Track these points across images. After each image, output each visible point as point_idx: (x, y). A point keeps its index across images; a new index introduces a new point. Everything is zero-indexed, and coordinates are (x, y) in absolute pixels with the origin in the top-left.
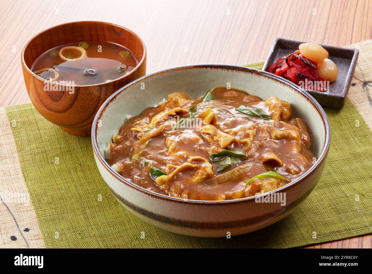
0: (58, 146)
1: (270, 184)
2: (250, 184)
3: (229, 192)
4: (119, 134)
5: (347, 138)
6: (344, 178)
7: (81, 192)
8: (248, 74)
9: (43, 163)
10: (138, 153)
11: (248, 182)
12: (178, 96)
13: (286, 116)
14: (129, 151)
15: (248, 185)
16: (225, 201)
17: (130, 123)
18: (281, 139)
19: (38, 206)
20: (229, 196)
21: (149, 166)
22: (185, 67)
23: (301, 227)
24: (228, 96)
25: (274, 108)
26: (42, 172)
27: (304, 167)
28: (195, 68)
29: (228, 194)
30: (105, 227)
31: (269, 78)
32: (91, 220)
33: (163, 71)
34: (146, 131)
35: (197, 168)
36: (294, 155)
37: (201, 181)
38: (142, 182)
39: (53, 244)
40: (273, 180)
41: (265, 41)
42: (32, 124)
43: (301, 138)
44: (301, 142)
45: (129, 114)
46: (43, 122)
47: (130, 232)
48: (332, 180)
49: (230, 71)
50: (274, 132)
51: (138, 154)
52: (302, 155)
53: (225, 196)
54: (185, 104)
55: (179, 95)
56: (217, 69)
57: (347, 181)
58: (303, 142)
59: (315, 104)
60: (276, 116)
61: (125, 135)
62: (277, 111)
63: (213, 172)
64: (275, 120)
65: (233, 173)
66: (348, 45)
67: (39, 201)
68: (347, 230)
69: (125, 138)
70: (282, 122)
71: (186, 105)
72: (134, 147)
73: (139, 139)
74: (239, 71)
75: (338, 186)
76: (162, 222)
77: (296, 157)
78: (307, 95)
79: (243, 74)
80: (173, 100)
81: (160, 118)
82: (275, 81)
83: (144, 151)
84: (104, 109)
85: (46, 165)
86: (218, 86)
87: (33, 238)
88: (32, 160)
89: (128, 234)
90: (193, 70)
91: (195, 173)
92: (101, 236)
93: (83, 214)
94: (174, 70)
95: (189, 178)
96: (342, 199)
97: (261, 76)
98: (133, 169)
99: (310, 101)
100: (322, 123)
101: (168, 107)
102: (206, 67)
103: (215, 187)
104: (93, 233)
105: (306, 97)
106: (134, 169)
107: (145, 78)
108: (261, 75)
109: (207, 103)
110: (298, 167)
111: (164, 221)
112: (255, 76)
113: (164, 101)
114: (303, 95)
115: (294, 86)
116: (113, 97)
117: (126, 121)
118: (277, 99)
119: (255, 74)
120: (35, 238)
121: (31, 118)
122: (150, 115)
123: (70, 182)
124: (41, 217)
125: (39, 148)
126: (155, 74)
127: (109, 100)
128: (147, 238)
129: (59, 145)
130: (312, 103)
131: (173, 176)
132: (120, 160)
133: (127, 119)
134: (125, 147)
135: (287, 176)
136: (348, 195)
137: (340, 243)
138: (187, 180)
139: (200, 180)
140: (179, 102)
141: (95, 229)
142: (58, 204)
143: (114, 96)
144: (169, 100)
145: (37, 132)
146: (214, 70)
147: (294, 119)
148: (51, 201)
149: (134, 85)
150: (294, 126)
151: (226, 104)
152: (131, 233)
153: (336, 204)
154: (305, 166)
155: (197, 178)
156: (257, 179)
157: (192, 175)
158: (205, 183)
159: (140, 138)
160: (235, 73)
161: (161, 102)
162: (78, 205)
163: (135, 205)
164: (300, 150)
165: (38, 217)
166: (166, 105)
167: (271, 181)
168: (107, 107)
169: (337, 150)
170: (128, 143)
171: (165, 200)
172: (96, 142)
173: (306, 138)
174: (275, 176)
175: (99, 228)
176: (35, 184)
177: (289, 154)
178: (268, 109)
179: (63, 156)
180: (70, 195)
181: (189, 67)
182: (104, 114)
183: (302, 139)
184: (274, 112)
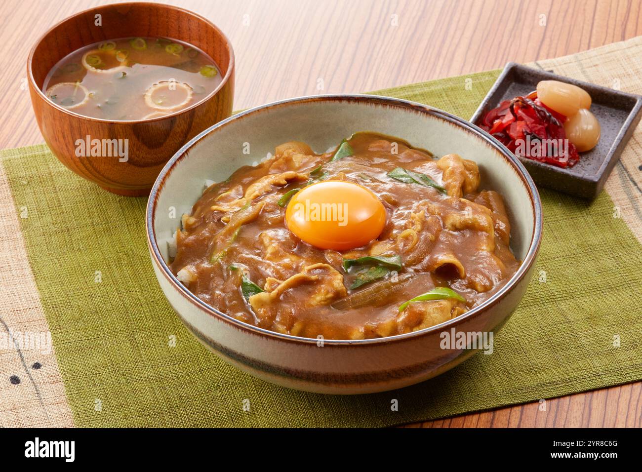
0: (89, 221)
1: (440, 311)
2: (406, 311)
3: (372, 323)
4: (192, 215)
5: (574, 218)
6: (566, 289)
7: (128, 302)
8: (410, 112)
9: (63, 250)
10: (222, 250)
11: (402, 307)
12: (293, 149)
13: (471, 186)
14: (207, 246)
15: (403, 312)
16: (362, 342)
17: (210, 195)
18: (461, 230)
19: (56, 324)
20: (371, 329)
21: (239, 275)
22: (305, 99)
23: (490, 375)
24: (375, 150)
25: (452, 175)
26: (64, 266)
27: (499, 278)
28: (322, 100)
29: (369, 326)
30: (167, 364)
31: (444, 121)
32: (143, 352)
33: (268, 106)
34: (236, 212)
35: (318, 282)
36: (483, 258)
37: (326, 303)
38: (227, 303)
39: (80, 391)
40: (445, 303)
41: (443, 42)
42: (44, 181)
43: (495, 226)
44: (494, 234)
45: (211, 178)
46: (62, 179)
47: (206, 374)
48: (545, 292)
49: (380, 107)
50: (451, 217)
51: (222, 252)
52: (495, 257)
53: (365, 329)
54: (303, 163)
55: (293, 147)
56: (358, 102)
57: (570, 294)
58: (498, 233)
59: (519, 169)
60: (454, 189)
61: (202, 216)
62: (456, 181)
63: (344, 288)
64: (453, 196)
65: (379, 291)
66: (584, 50)
67: (58, 316)
68: (567, 381)
69: (203, 223)
70: (463, 200)
71: (305, 165)
72: (216, 239)
73: (223, 226)
74: (395, 108)
75: (554, 303)
76: (259, 370)
77: (486, 262)
78: (507, 153)
79: (401, 113)
80: (283, 156)
81: (260, 190)
82: (454, 125)
83: (231, 247)
84: (168, 174)
85: (69, 254)
86: (361, 131)
87: (47, 381)
88: (46, 244)
89: (204, 379)
90: (317, 105)
91: (314, 290)
92: (159, 379)
93: (130, 340)
94: (285, 104)
95: (306, 299)
96: (561, 325)
97: (432, 117)
98: (213, 277)
99: (512, 164)
100: (529, 202)
101: (274, 168)
102: (340, 99)
103: (347, 313)
104: (146, 375)
105: (504, 156)
106: (216, 278)
107: (238, 118)
108: (430, 115)
109: (340, 163)
110: (488, 278)
111: (262, 368)
112: (421, 117)
113: (269, 156)
114: (500, 152)
115: (486, 136)
116: (184, 152)
117: (204, 191)
118: (457, 159)
119: (422, 114)
120: (49, 381)
121: (43, 170)
122: (244, 182)
123: (110, 284)
124: (60, 344)
125: (56, 223)
126: (255, 111)
127: (177, 157)
128: (234, 387)
129: (91, 219)
130: (513, 166)
131: (278, 295)
132: (193, 261)
133: (207, 186)
134: (201, 239)
135: (468, 294)
136: (571, 318)
137: (554, 404)
138: (303, 302)
139: (323, 301)
140: (295, 161)
141: (150, 367)
142: (89, 322)
143: (185, 150)
144: (278, 156)
145: (53, 196)
146: (353, 105)
147: (485, 191)
148: (77, 315)
149: (218, 131)
150: (484, 207)
151: (372, 165)
152: (208, 376)
153: (551, 335)
154: (501, 276)
155: (319, 297)
156: (418, 303)
157: (310, 293)
158: (332, 306)
159: (226, 224)
160: (389, 109)
161: (264, 158)
162: (123, 324)
163: (215, 341)
164: (493, 247)
165: (55, 344)
166: (272, 164)
167: (442, 306)
168: (172, 170)
169: (556, 238)
170: (206, 233)
171: (264, 338)
172: (152, 233)
173: (503, 226)
174: (449, 295)
175: (156, 366)
176: (51, 286)
177: (474, 256)
178: (441, 175)
179: (97, 238)
180: (109, 307)
181: (311, 99)
182: (168, 182)
183: (496, 228)
184: (452, 182)
